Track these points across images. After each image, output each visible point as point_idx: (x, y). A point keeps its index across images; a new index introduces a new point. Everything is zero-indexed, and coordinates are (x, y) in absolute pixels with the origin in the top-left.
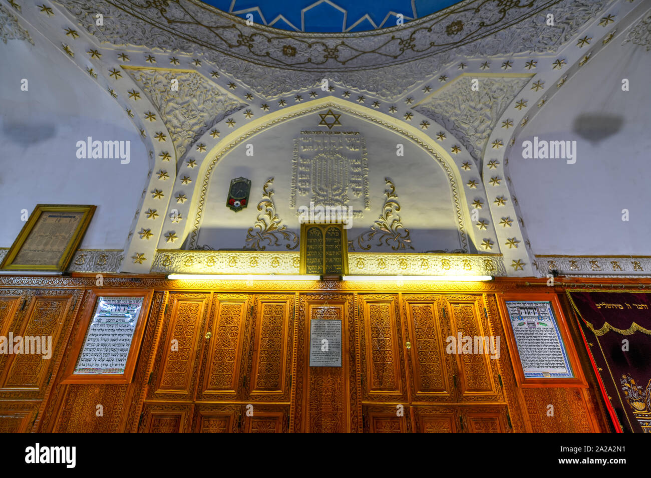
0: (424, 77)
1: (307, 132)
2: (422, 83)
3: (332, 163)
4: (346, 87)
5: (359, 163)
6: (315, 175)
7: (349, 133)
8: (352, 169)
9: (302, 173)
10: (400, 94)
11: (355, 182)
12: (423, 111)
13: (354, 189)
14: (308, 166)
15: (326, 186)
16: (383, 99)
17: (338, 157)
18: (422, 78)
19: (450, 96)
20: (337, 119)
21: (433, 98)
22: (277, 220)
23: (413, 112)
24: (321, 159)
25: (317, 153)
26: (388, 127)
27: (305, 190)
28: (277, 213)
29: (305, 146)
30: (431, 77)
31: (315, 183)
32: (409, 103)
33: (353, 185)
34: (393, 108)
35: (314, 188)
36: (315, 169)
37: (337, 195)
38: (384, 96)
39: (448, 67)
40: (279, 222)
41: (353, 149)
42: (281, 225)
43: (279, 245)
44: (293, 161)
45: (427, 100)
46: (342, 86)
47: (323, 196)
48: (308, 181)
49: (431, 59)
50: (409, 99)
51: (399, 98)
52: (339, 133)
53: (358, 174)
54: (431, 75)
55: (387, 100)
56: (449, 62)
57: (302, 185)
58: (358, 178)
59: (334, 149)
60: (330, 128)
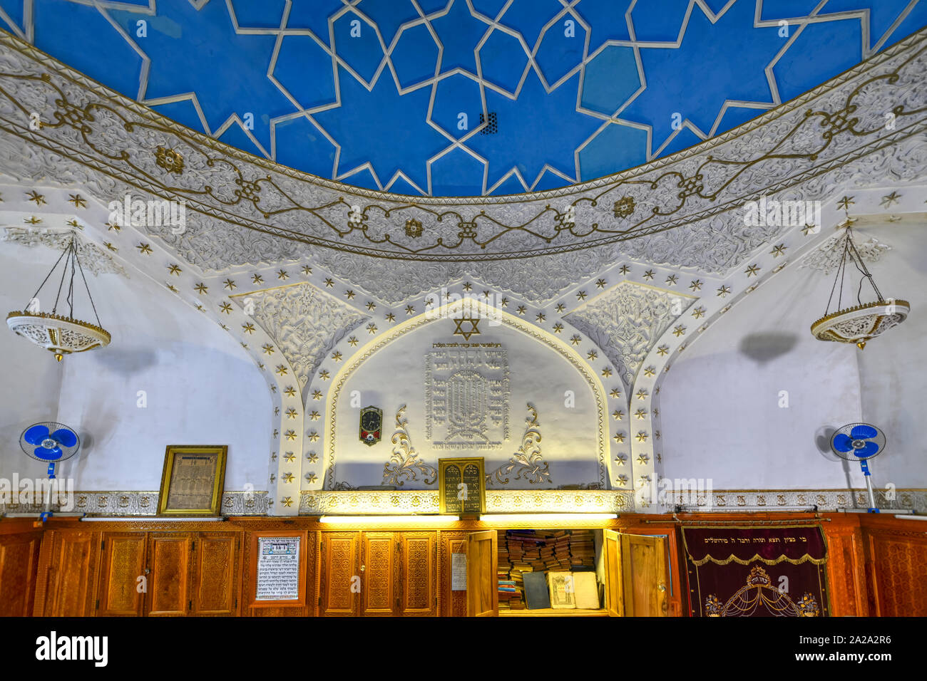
0: (579, 278)
1: (440, 345)
2: (576, 286)
3: (470, 385)
4: (485, 284)
5: (499, 385)
6: (450, 401)
7: (489, 345)
8: (491, 393)
9: (438, 399)
10: (550, 298)
11: (493, 409)
12: (574, 321)
13: (493, 418)
14: (443, 390)
15: (464, 414)
16: (529, 304)
17: (476, 378)
18: (577, 280)
19: (608, 304)
20: (475, 325)
21: (588, 306)
22: (413, 454)
23: (565, 323)
24: (457, 381)
25: (453, 373)
26: (535, 336)
27: (442, 419)
28: (413, 446)
29: (439, 363)
30: (588, 279)
31: (451, 411)
32: (560, 311)
33: (493, 413)
34: (541, 316)
35: (450, 416)
36: (451, 393)
37: (475, 425)
38: (531, 300)
39: (608, 268)
40: (416, 456)
41: (493, 367)
42: (417, 459)
43: (417, 480)
44: (426, 384)
45: (581, 308)
46: (482, 283)
47: (460, 426)
48: (444, 409)
49: (590, 251)
50: (560, 306)
51: (549, 304)
52: (477, 345)
53: (498, 399)
54: (588, 277)
55: (535, 304)
56: (610, 262)
57: (437, 413)
58: (498, 403)
59: (472, 367)
60: (467, 338)
